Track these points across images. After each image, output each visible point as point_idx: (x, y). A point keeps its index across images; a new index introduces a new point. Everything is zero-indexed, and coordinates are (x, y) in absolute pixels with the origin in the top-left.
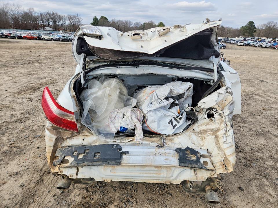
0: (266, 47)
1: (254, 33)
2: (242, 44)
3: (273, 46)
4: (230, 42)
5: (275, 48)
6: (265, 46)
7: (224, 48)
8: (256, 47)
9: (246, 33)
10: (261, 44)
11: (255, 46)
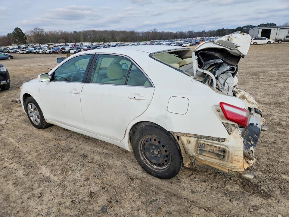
0: (50, 53)
1: (25, 39)
2: (25, 52)
3: (56, 52)
4: (8, 51)
5: (58, 53)
6: (48, 52)
7: (11, 59)
8: (40, 53)
9: (18, 40)
10: (44, 51)
11: (38, 53)
